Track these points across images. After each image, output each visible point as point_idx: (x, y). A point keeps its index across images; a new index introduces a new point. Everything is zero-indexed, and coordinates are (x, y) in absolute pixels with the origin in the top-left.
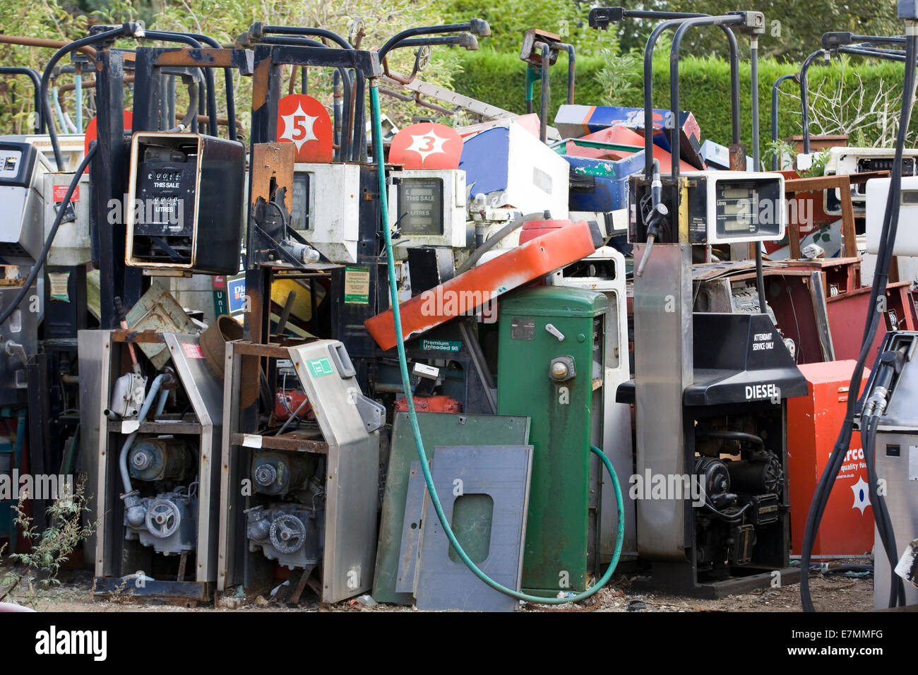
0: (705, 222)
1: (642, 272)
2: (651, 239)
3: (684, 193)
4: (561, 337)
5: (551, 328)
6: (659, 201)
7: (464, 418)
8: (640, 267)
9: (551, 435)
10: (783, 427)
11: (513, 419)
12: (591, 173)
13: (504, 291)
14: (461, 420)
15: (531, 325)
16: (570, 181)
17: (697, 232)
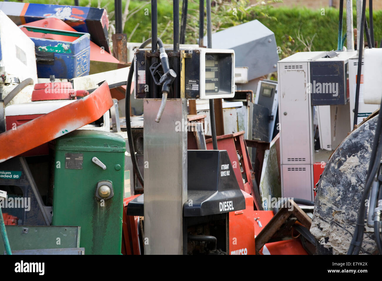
0: (198, 83)
1: (159, 119)
2: (165, 95)
3: (183, 62)
4: (104, 167)
5: (96, 160)
6: (168, 67)
7: (27, 229)
8: (158, 116)
9: (94, 240)
10: (227, 232)
11: (67, 228)
12: (51, 50)
13: (66, 133)
14: (25, 230)
15: (81, 158)
16: (37, 56)
17: (191, 91)
